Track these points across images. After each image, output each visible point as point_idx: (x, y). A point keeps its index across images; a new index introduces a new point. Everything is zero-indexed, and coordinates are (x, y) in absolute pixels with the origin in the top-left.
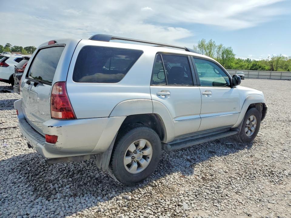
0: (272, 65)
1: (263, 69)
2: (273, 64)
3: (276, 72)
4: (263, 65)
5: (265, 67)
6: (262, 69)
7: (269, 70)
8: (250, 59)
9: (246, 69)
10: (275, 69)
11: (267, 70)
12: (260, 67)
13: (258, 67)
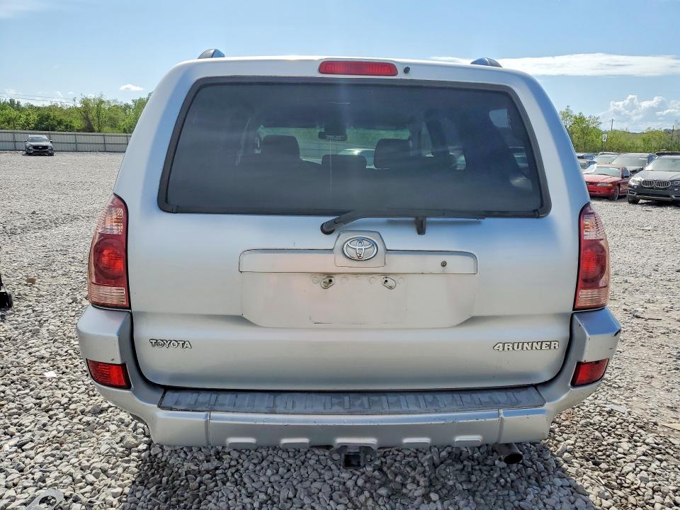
0: (86, 119)
1: (69, 128)
2: (90, 116)
3: (99, 134)
4: (66, 119)
5: (71, 122)
6: (66, 126)
7: (84, 130)
8: (18, 103)
9: (23, 127)
10: (96, 128)
11: (78, 131)
12: (60, 123)
13: (55, 123)
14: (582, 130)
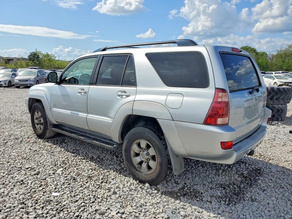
14: (49, 59)
